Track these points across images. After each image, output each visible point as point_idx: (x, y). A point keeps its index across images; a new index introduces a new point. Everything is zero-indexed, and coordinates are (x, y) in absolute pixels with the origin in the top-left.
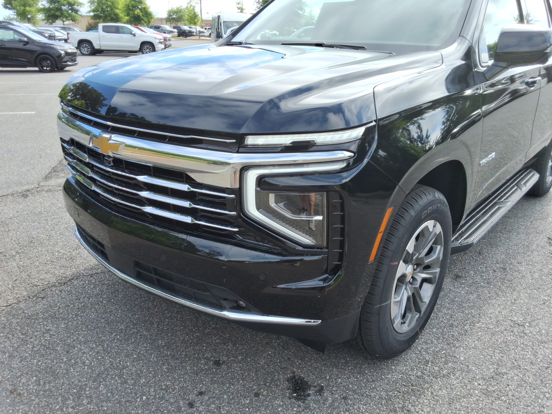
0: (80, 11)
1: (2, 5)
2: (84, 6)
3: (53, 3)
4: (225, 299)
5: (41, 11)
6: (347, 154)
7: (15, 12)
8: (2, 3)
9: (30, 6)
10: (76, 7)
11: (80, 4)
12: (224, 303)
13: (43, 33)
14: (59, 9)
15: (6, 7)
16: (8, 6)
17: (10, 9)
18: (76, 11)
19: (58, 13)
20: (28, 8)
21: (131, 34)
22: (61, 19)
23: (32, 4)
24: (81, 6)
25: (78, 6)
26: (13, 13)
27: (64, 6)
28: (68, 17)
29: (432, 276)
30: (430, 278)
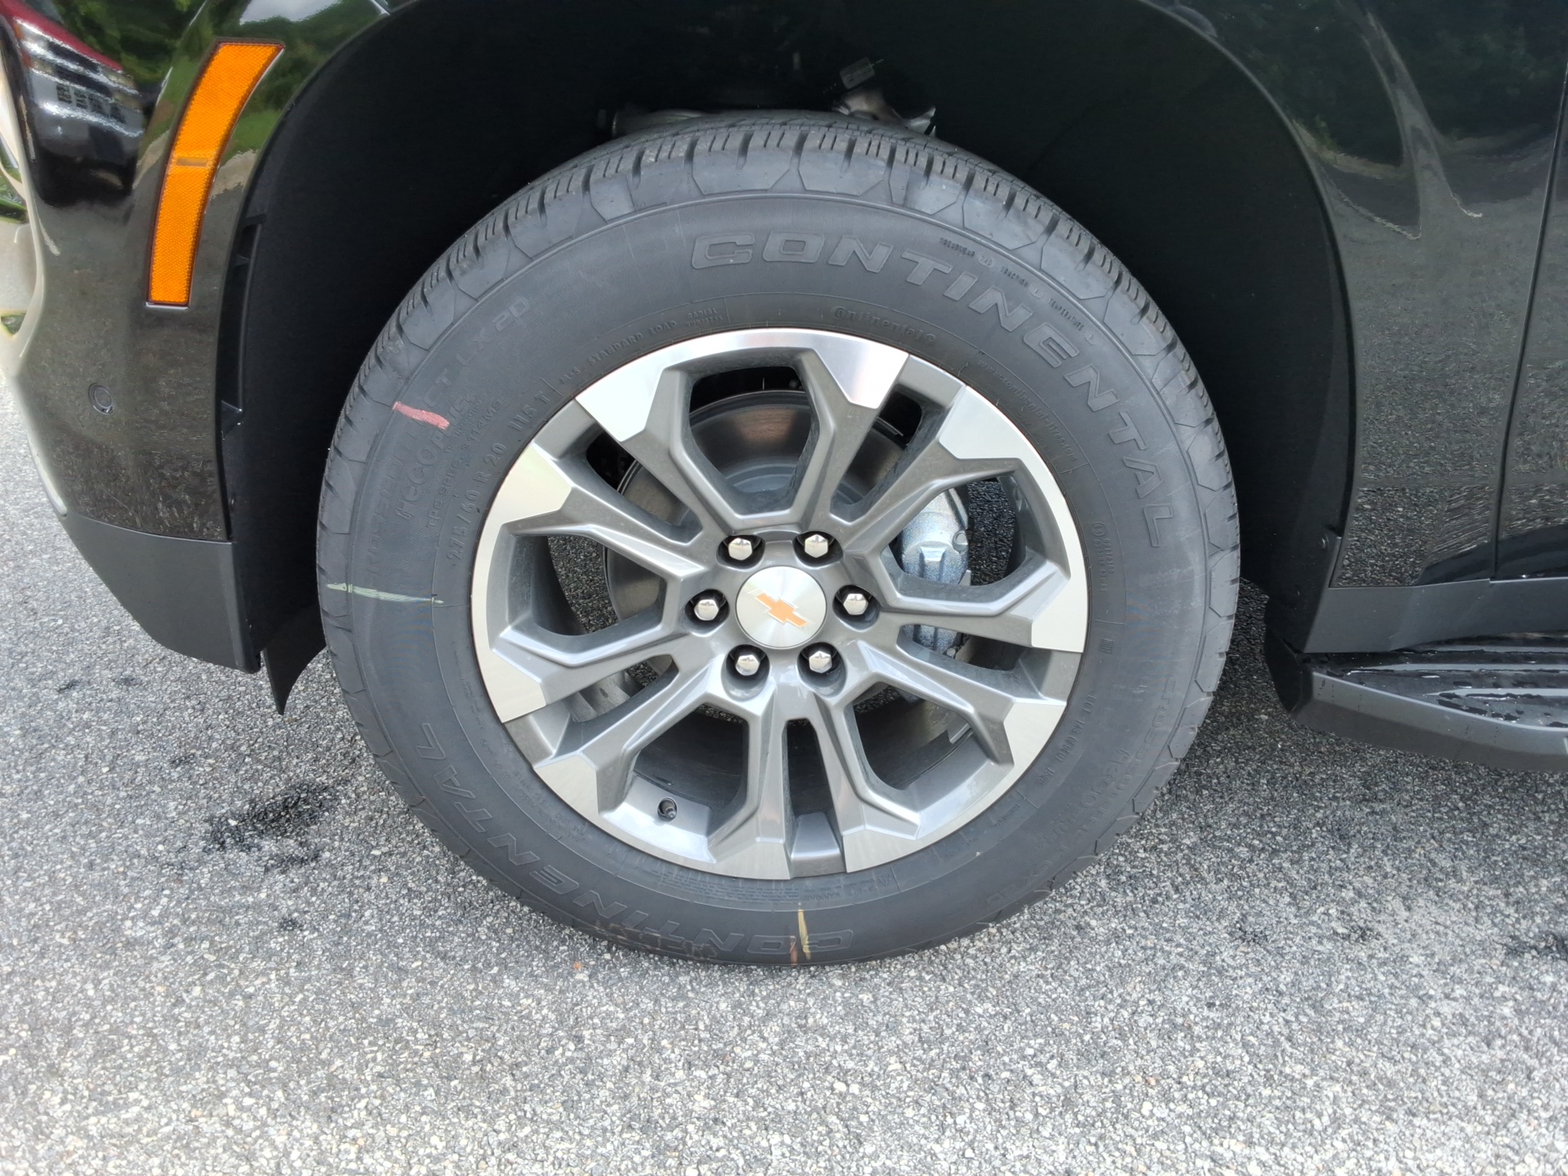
29: (969, 709)
30: (962, 717)
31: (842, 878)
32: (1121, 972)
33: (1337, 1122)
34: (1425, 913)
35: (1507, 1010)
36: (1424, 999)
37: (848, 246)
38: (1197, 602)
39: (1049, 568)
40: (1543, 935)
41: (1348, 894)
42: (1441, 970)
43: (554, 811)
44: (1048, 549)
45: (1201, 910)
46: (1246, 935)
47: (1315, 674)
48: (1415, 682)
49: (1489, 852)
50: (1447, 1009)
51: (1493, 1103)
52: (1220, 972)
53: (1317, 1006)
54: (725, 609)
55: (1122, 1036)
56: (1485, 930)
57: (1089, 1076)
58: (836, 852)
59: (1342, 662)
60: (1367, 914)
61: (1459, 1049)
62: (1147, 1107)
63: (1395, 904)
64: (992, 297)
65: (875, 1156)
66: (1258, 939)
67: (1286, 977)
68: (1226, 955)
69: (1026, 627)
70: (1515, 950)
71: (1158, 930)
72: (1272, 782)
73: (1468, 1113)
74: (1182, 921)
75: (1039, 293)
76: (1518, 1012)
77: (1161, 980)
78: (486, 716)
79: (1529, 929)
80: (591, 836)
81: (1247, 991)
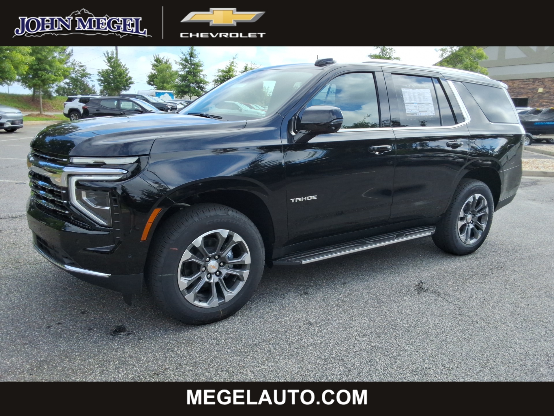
0: (205, 88)
1: (147, 81)
2: (209, 84)
3: (184, 81)
4: (66, 258)
5: (174, 88)
6: (125, 172)
7: (155, 88)
8: (147, 80)
9: (168, 83)
10: (202, 84)
11: (205, 82)
12: (66, 260)
13: (167, 105)
14: (188, 86)
15: (149, 84)
16: (152, 82)
17: (152, 85)
18: (202, 88)
19: (187, 90)
20: (165, 85)
21: (238, 109)
22: (188, 95)
23: (169, 81)
24: (206, 84)
25: (204, 84)
26: (154, 88)
27: (193, 83)
28: (194, 93)
29: (238, 274)
30: (237, 275)
31: (225, 304)
32: (259, 310)
33: (289, 315)
34: (289, 294)
35: (303, 300)
36: (293, 302)
37: (223, 220)
38: (262, 254)
39: (246, 254)
40: (303, 293)
41: (280, 295)
42: (294, 299)
43: (188, 303)
44: (245, 251)
45: (264, 301)
46: (270, 302)
47: (273, 262)
48: (284, 260)
49: (294, 286)
50: (296, 302)
51: (304, 309)
52: (270, 306)
53: (282, 306)
54: (206, 268)
55: (262, 315)
56: (297, 294)
57: (261, 319)
58: (224, 300)
59: (275, 260)
60: (283, 296)
61: (299, 305)
62: (269, 320)
63: (286, 294)
64: (238, 223)
65: (243, 333)
66: (272, 302)
67: (277, 305)
68: (269, 305)
69: (244, 261)
70: (301, 295)
71: (260, 305)
72: (264, 286)
73: (302, 310)
74: (262, 303)
75: (242, 221)
76: (304, 300)
77: (264, 309)
78: (179, 290)
79: (302, 292)
80: (192, 306)
81: (274, 307)
